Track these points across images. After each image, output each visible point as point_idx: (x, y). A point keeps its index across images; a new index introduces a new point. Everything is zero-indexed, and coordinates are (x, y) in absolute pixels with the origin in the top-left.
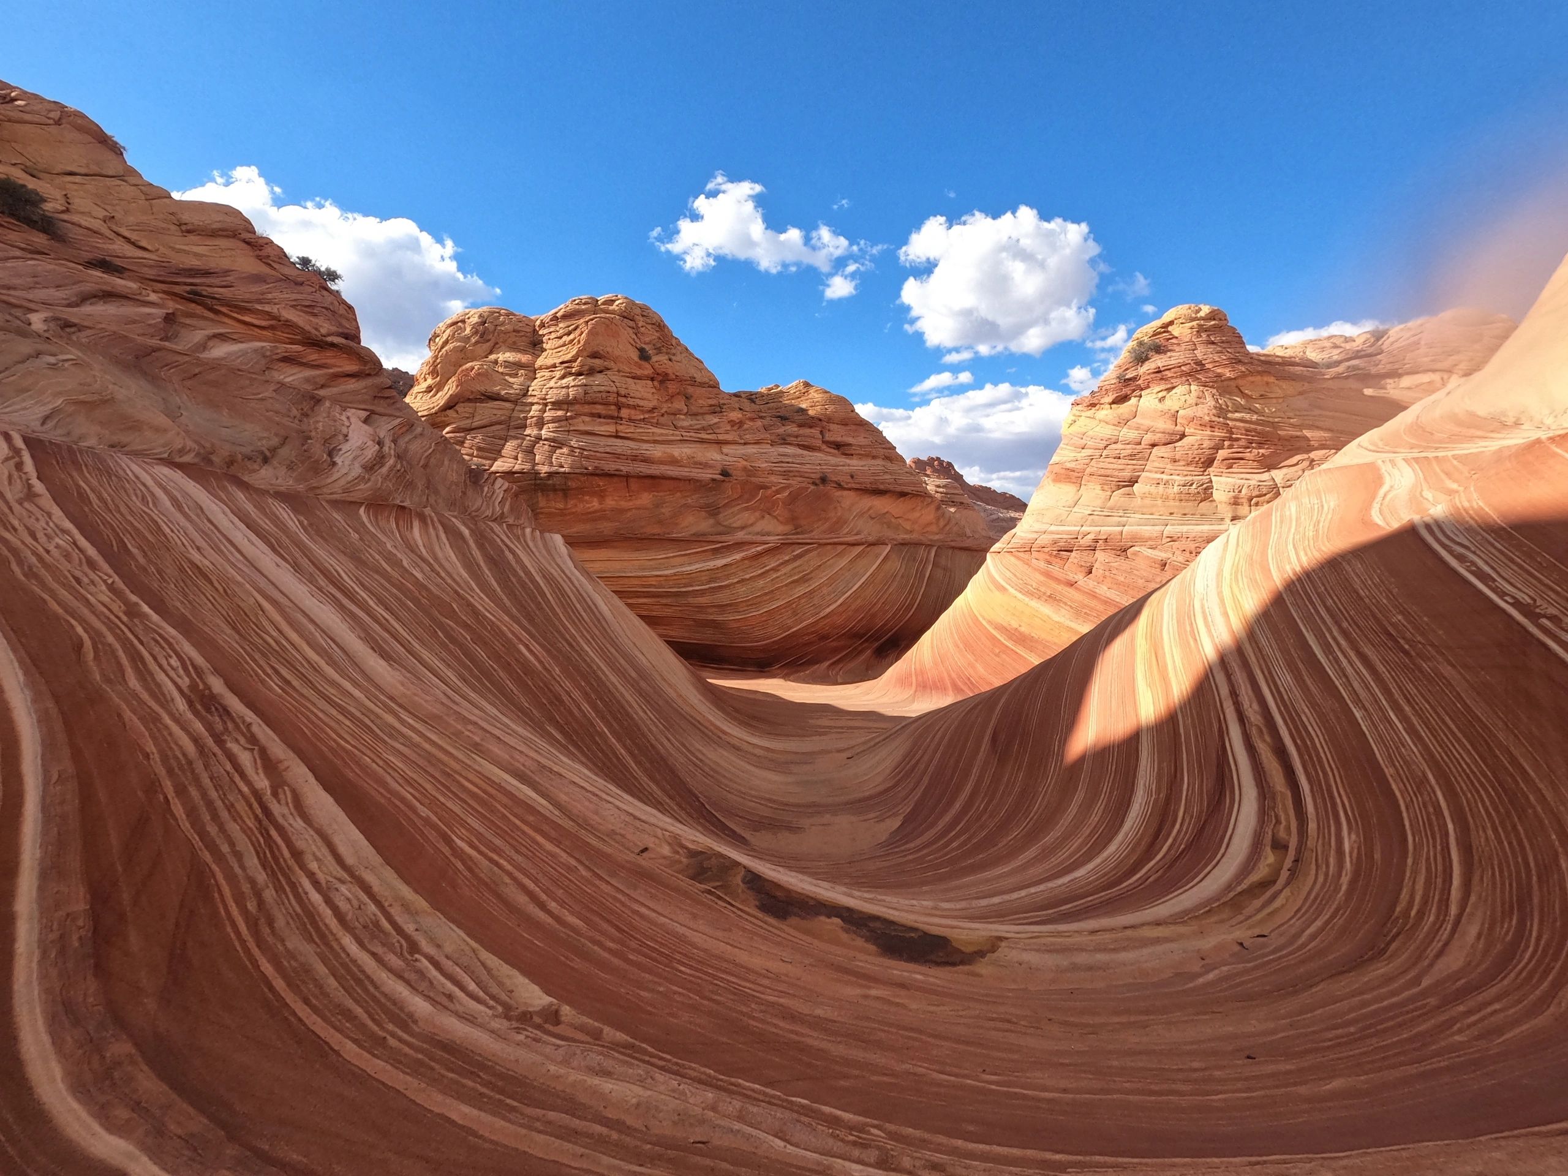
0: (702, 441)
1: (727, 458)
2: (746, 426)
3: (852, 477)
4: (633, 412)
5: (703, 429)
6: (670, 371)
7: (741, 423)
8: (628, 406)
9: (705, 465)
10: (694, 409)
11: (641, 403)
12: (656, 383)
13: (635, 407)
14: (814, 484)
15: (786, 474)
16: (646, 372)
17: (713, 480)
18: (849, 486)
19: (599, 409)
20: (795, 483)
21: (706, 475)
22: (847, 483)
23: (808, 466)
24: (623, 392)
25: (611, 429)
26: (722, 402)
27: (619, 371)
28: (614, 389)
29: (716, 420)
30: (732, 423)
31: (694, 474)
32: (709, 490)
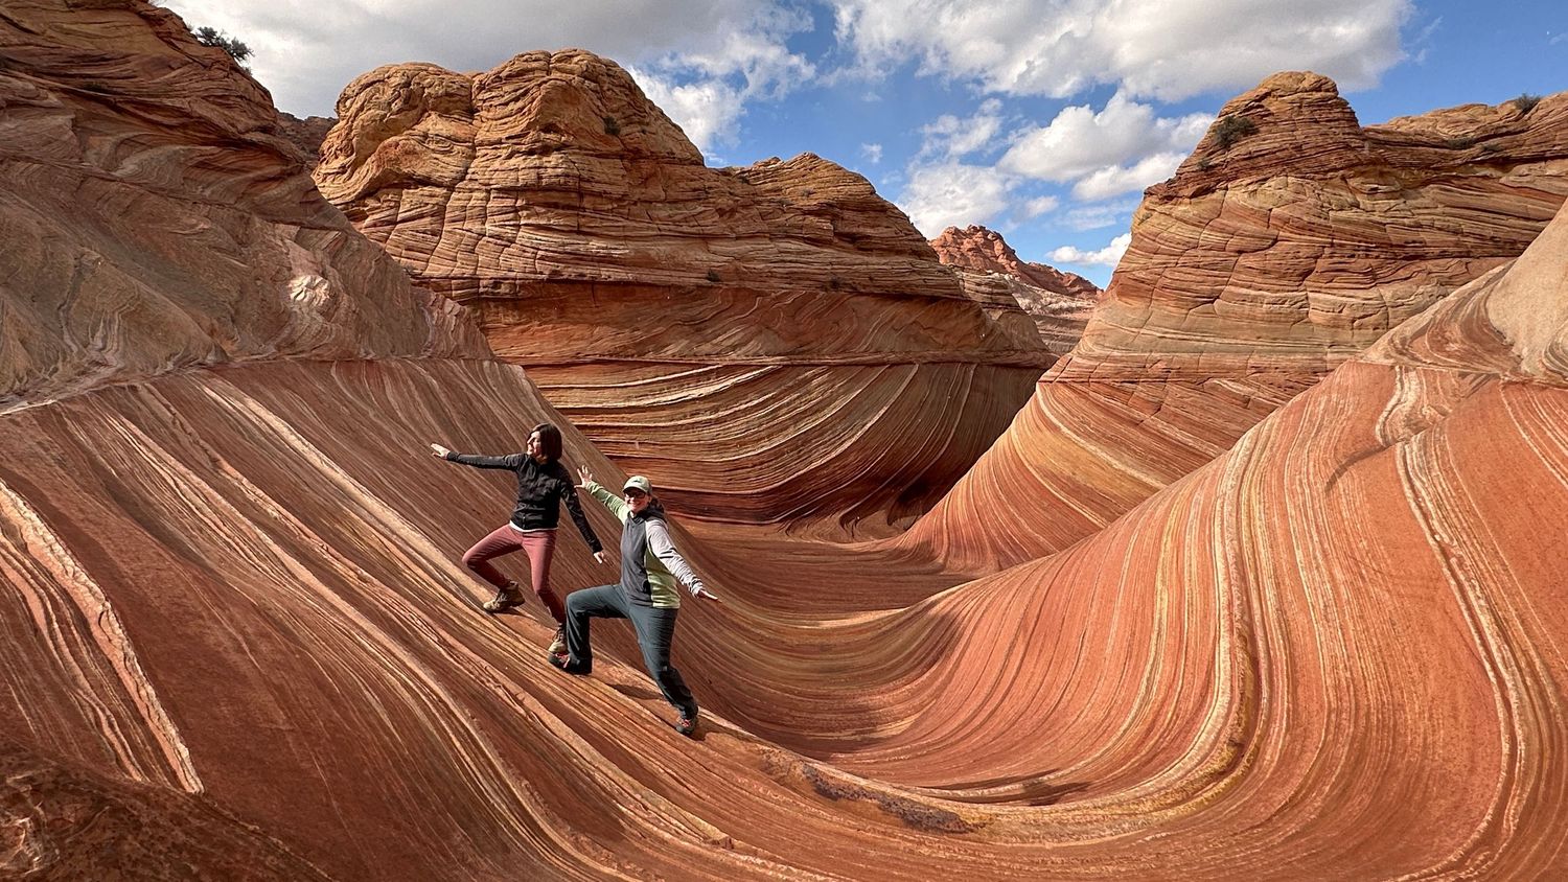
0: (685, 236)
1: (715, 258)
2: (738, 215)
3: (871, 279)
4: (598, 200)
5: (685, 220)
6: (643, 147)
7: (733, 211)
8: (592, 194)
9: (690, 268)
10: (673, 194)
11: (608, 188)
12: (626, 162)
13: (600, 195)
14: (824, 288)
15: (790, 277)
16: (614, 149)
17: (699, 287)
18: (867, 290)
19: (555, 197)
20: (800, 287)
21: (690, 280)
22: (864, 287)
23: (817, 266)
24: (585, 174)
25: (572, 222)
26: (707, 184)
27: (580, 148)
28: (576, 172)
29: (702, 209)
30: (721, 212)
31: (675, 278)
32: (694, 299)
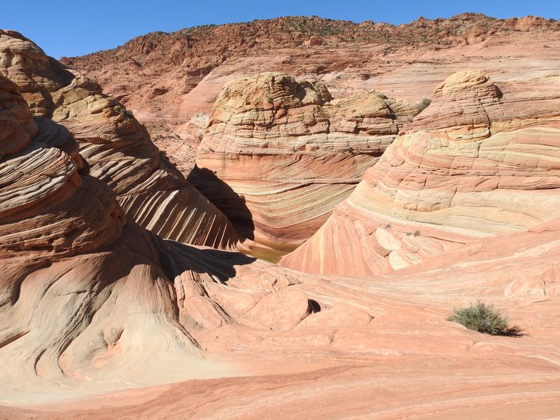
0: (288, 136)
1: (297, 143)
5: (291, 129)
6: (281, 104)
8: (257, 125)
10: (290, 120)
11: (264, 122)
12: (274, 111)
14: (342, 152)
15: (327, 148)
16: (270, 107)
17: (287, 154)
18: (366, 152)
20: (329, 153)
21: (285, 151)
22: (364, 150)
23: (341, 143)
26: (306, 114)
27: (256, 109)
28: (252, 118)
29: (299, 125)
31: (279, 151)
32: (285, 158)
